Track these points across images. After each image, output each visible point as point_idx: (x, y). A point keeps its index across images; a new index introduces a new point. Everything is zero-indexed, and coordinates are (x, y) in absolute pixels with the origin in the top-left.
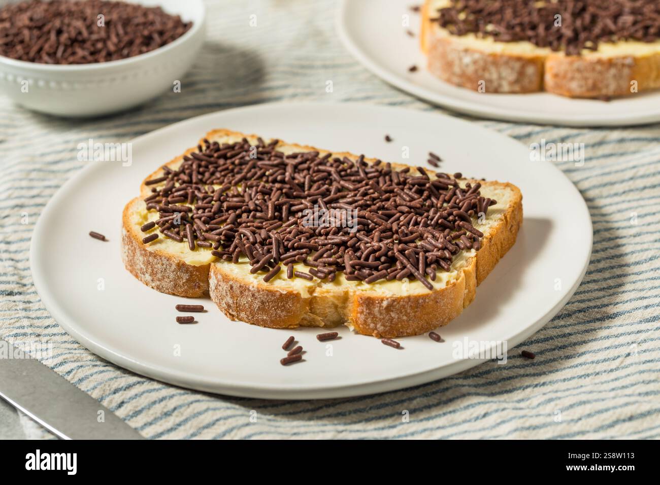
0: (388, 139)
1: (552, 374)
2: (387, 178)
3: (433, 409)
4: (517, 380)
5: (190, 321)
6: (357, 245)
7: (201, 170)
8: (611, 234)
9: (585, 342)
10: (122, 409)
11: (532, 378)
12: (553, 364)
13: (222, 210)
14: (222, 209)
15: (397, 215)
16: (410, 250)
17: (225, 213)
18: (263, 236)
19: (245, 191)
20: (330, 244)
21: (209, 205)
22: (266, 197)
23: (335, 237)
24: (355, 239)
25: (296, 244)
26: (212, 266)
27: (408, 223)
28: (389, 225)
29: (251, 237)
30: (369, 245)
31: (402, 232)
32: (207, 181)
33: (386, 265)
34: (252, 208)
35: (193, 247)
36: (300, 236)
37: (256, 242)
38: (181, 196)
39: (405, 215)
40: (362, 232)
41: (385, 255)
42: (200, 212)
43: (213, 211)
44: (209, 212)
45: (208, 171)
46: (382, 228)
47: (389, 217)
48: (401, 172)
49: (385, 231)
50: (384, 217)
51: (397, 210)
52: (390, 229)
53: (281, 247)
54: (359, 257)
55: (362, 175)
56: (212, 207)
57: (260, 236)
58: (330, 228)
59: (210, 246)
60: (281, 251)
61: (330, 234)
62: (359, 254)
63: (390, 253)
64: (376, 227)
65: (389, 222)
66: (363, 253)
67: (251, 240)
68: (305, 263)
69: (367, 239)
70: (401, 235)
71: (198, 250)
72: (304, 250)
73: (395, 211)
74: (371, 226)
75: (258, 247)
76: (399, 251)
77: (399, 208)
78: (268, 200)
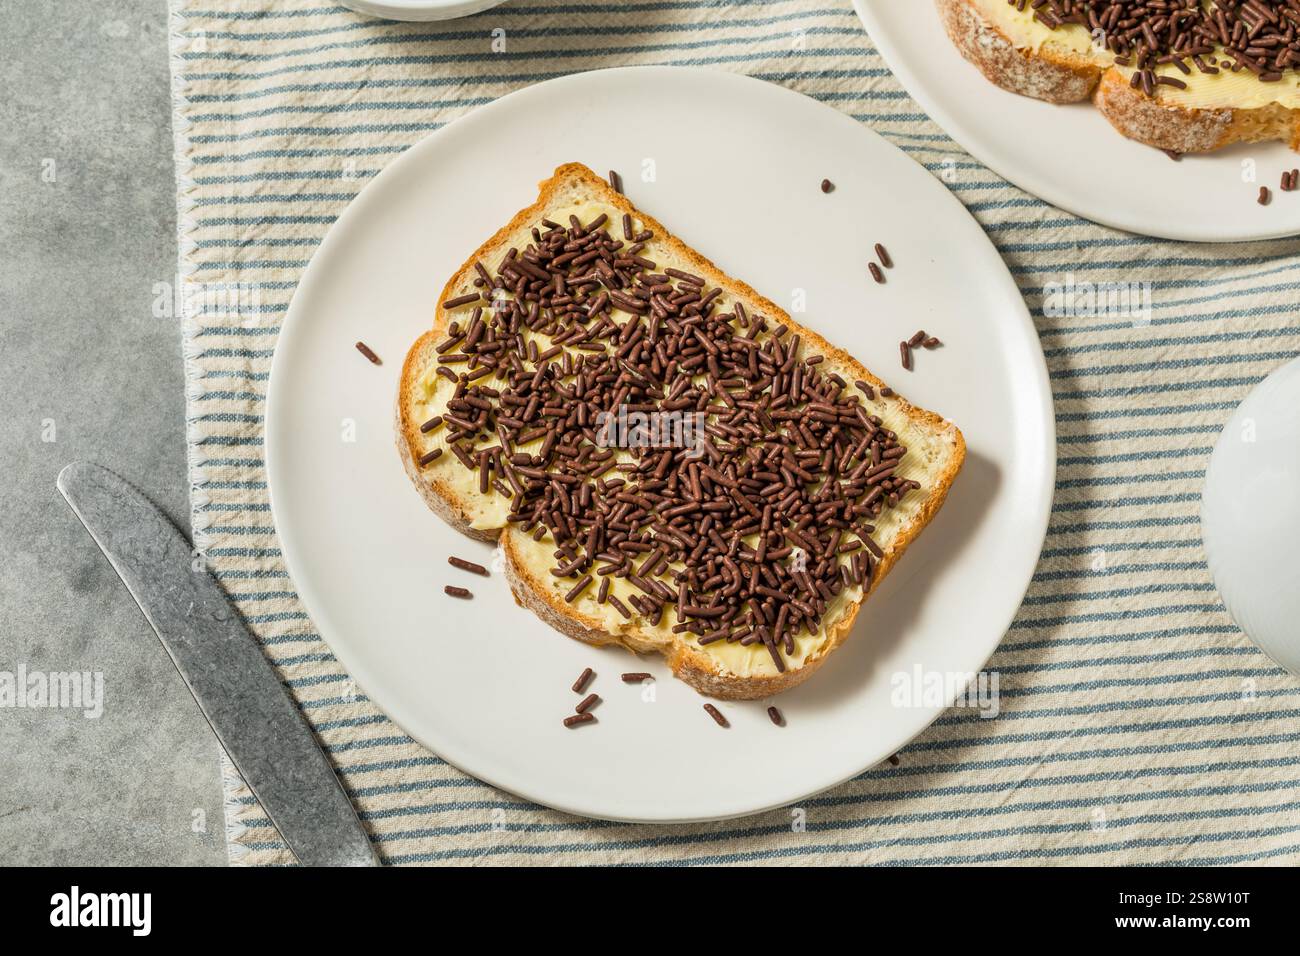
0: (827, 187)
1: (912, 801)
2: (786, 378)
3: (742, 840)
4: (862, 806)
5: (464, 594)
6: (703, 558)
7: (528, 295)
8: (1083, 495)
9: (973, 742)
10: (349, 752)
11: (884, 805)
12: (918, 778)
13: (539, 414)
14: (540, 412)
15: (777, 485)
16: (769, 600)
17: (542, 421)
18: (582, 502)
19: (580, 368)
20: (668, 544)
21: (523, 400)
22: (606, 396)
23: (678, 533)
24: (704, 540)
25: (621, 544)
26: (505, 533)
27: (787, 508)
28: (758, 514)
29: (564, 504)
30: (720, 559)
31: (772, 537)
32: (531, 324)
33: (733, 609)
34: (581, 421)
35: (485, 488)
36: (631, 516)
37: (570, 514)
38: (487, 365)
39: (787, 490)
40: (718, 525)
41: (736, 595)
42: (508, 412)
43: (525, 417)
44: (520, 419)
45: (537, 301)
46: (747, 519)
47: (766, 483)
48: (809, 364)
49: (750, 524)
50: (758, 484)
51: (779, 473)
52: (759, 521)
53: (601, 542)
54: (701, 582)
55: (752, 365)
56: (526, 407)
57: (579, 499)
58: (675, 511)
59: (508, 495)
60: (600, 548)
61: (673, 522)
62: (703, 575)
63: (743, 594)
64: (740, 516)
65: (762, 492)
66: (708, 577)
67: (564, 510)
68: (628, 576)
69: (721, 545)
70: (769, 541)
71: (491, 493)
72: (631, 553)
73: (775, 477)
74: (733, 514)
75: (571, 525)
76: (755, 595)
77: (783, 469)
78: (607, 404)
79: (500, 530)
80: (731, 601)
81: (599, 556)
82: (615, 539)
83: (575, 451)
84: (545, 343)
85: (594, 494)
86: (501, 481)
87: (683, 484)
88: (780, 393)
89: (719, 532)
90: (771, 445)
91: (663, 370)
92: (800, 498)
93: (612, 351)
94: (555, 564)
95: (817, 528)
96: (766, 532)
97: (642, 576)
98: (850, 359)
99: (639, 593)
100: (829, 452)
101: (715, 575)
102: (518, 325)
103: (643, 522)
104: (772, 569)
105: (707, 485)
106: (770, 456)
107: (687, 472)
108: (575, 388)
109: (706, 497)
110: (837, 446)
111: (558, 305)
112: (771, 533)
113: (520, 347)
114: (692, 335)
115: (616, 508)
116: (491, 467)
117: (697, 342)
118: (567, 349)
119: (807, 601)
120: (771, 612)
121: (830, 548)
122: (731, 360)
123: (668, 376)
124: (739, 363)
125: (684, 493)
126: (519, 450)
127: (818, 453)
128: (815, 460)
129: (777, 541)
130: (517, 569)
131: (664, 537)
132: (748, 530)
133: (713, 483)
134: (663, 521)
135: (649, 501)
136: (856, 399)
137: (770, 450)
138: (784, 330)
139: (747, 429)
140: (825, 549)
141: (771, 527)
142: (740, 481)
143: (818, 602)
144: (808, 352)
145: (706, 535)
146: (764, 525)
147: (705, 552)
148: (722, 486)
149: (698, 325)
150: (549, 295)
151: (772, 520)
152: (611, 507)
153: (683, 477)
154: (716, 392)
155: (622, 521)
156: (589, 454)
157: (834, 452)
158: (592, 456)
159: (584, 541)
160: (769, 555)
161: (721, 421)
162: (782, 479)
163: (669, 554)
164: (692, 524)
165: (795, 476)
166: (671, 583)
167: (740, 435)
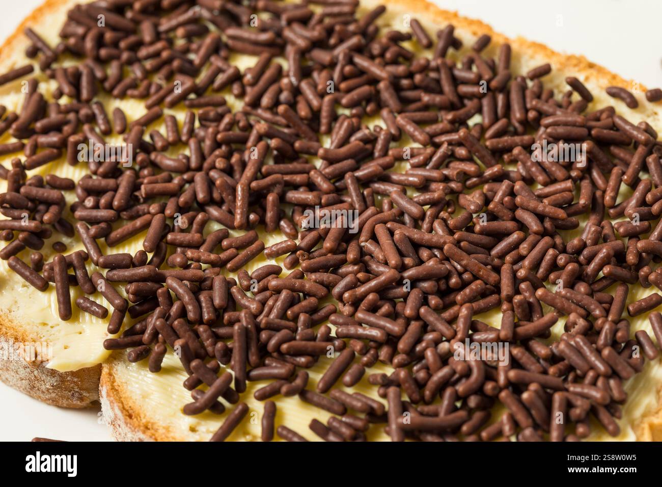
2: (500, 98)
6: (418, 349)
7: (103, 52)
13: (137, 197)
14: (137, 193)
15: (515, 236)
16: (533, 387)
17: (142, 207)
18: (217, 301)
19: (191, 132)
20: (359, 337)
21: (111, 182)
22: (235, 159)
23: (372, 319)
24: (414, 326)
25: (285, 347)
26: (105, 370)
27: (536, 266)
28: (493, 277)
29: (190, 307)
30: (444, 346)
31: (521, 304)
32: (113, 88)
33: (478, 416)
34: (201, 196)
35: (68, 312)
36: (296, 308)
37: (200, 321)
38: (51, 146)
39: (531, 238)
40: (433, 301)
41: (479, 390)
42: (90, 202)
43: (116, 203)
44: (109, 206)
45: (118, 57)
46: (476, 285)
47: (499, 236)
48: (532, 79)
49: (483, 294)
50: (485, 240)
51: (514, 219)
52: (497, 289)
53: (253, 349)
54: (420, 385)
55: (447, 87)
56: (115, 190)
57: (212, 300)
58: (362, 289)
59: (104, 314)
60: (253, 358)
61: (363, 306)
62: (422, 375)
63: (489, 386)
64: (464, 285)
65: (494, 252)
66: (430, 375)
67: (191, 315)
68: (304, 394)
69: (442, 327)
70: (518, 311)
71: (77, 319)
72: (303, 360)
73: (510, 225)
74: (453, 280)
75: (204, 336)
76: (509, 384)
77: (520, 213)
78: (237, 168)
79: (98, 369)
80: (473, 402)
81: (254, 373)
82: (273, 342)
83: (197, 236)
84: (135, 110)
85: (234, 290)
86: (92, 298)
87: (371, 255)
88: (495, 119)
89: (438, 310)
90: (495, 186)
91: (315, 115)
92: (554, 246)
93: (238, 106)
94: (187, 397)
95: (590, 285)
96: (510, 299)
97: (326, 390)
98: (591, 66)
99: (324, 417)
100: (585, 184)
101: (440, 368)
102: (94, 92)
103: (316, 317)
104: (529, 350)
105: (406, 248)
106: (497, 198)
107: (374, 237)
108: (188, 158)
109: (408, 261)
110: (595, 174)
111: (148, 57)
112: (517, 299)
113: (100, 120)
114: (350, 61)
115: (270, 302)
116: (73, 281)
117: (361, 72)
118: (167, 112)
119: (594, 383)
120: (540, 404)
121: (615, 308)
122: (415, 87)
123: (324, 121)
124: (428, 90)
125: (374, 267)
126: (112, 252)
127: (569, 184)
128: (566, 195)
129: (529, 311)
130: (130, 416)
131: (352, 330)
132: (482, 303)
133: (417, 246)
134: (347, 310)
135: (322, 283)
136: (611, 111)
137: (495, 193)
138: (485, 42)
139: (454, 169)
140: (607, 311)
141: (517, 292)
142: (456, 236)
143: (612, 382)
144: (527, 65)
145: (418, 317)
146: (506, 289)
147: (419, 340)
148: (430, 247)
149: (359, 50)
150: (135, 47)
151: (516, 281)
152: (263, 303)
153: (369, 246)
154: (401, 130)
155: (283, 315)
156: (220, 241)
157: (594, 184)
158: (225, 243)
159: (227, 355)
160: (520, 330)
161: (414, 166)
162: (522, 226)
163: (364, 352)
164: (394, 305)
165: (541, 217)
166: (374, 395)
167: (446, 179)
